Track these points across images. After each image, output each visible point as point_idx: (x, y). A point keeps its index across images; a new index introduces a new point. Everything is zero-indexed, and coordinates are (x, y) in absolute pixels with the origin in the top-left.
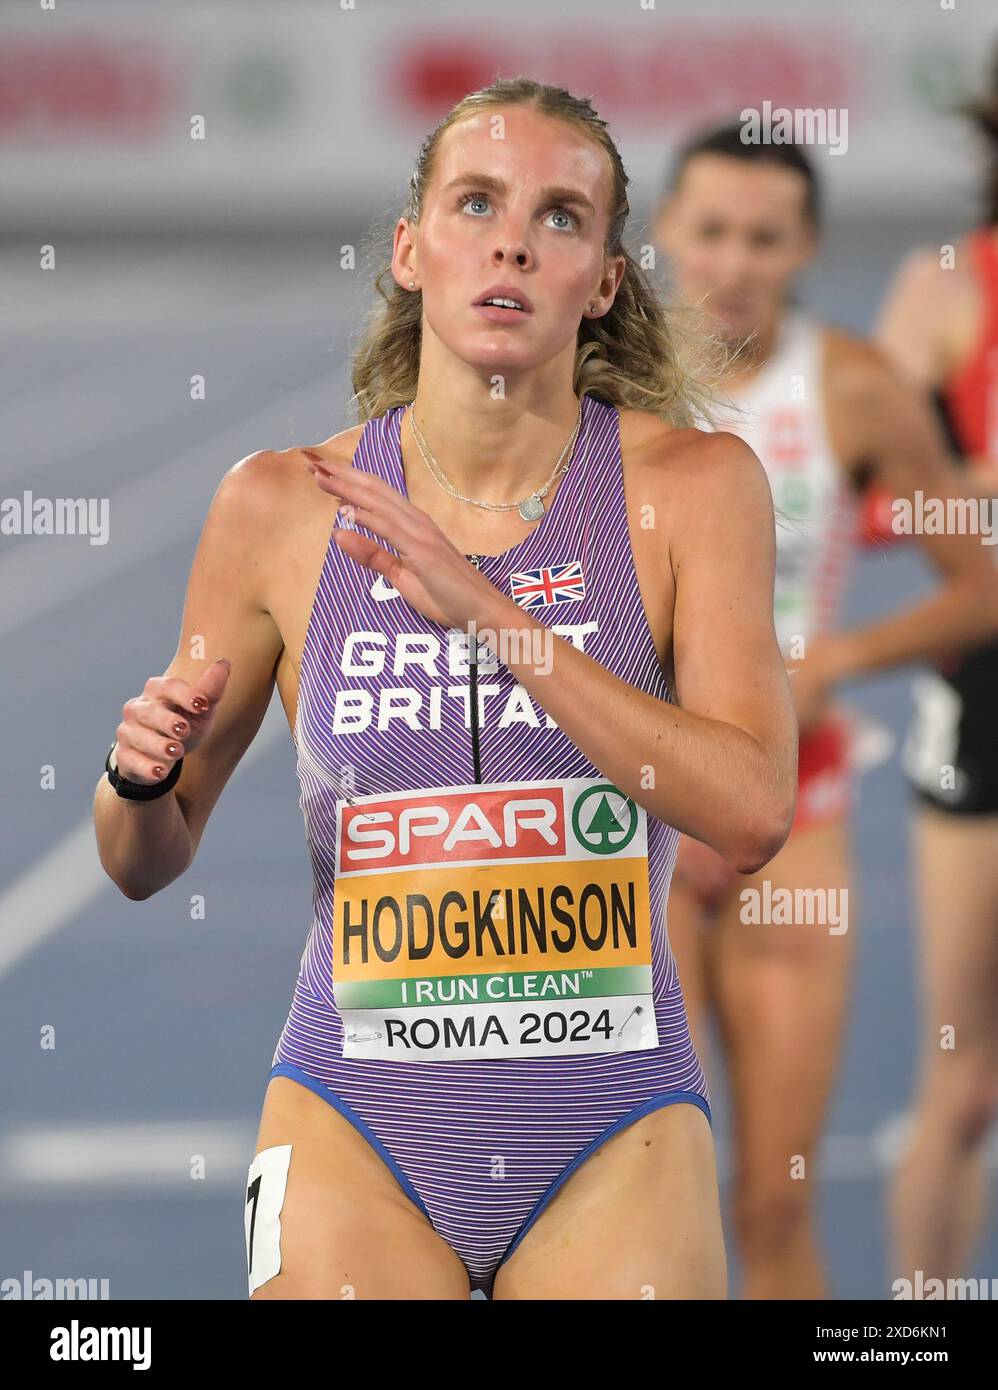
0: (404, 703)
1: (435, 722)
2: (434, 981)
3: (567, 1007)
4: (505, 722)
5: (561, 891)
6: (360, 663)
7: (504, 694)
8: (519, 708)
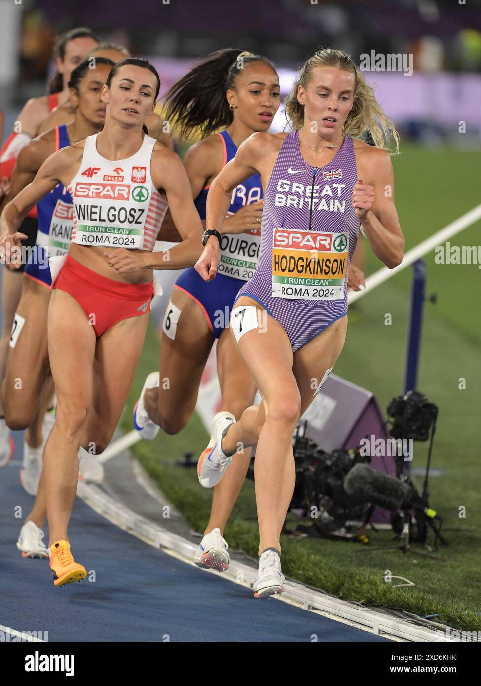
0: (294, 200)
1: (301, 207)
2: (293, 278)
3: (325, 288)
4: (320, 208)
5: (328, 260)
6: (283, 188)
7: (320, 201)
8: (323, 206)
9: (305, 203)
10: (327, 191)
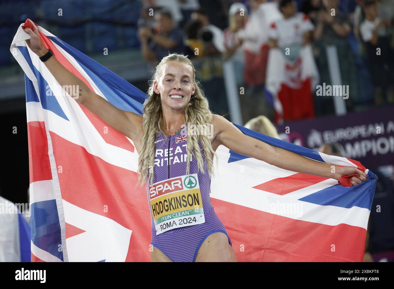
0: (157, 162)
1: (162, 165)
2: (164, 216)
4: (174, 163)
7: (174, 158)
8: (176, 160)
9: (165, 162)
10: (178, 150)
